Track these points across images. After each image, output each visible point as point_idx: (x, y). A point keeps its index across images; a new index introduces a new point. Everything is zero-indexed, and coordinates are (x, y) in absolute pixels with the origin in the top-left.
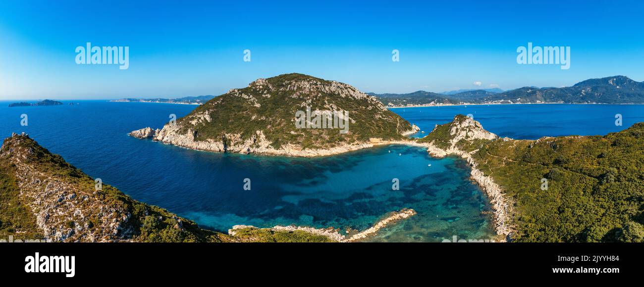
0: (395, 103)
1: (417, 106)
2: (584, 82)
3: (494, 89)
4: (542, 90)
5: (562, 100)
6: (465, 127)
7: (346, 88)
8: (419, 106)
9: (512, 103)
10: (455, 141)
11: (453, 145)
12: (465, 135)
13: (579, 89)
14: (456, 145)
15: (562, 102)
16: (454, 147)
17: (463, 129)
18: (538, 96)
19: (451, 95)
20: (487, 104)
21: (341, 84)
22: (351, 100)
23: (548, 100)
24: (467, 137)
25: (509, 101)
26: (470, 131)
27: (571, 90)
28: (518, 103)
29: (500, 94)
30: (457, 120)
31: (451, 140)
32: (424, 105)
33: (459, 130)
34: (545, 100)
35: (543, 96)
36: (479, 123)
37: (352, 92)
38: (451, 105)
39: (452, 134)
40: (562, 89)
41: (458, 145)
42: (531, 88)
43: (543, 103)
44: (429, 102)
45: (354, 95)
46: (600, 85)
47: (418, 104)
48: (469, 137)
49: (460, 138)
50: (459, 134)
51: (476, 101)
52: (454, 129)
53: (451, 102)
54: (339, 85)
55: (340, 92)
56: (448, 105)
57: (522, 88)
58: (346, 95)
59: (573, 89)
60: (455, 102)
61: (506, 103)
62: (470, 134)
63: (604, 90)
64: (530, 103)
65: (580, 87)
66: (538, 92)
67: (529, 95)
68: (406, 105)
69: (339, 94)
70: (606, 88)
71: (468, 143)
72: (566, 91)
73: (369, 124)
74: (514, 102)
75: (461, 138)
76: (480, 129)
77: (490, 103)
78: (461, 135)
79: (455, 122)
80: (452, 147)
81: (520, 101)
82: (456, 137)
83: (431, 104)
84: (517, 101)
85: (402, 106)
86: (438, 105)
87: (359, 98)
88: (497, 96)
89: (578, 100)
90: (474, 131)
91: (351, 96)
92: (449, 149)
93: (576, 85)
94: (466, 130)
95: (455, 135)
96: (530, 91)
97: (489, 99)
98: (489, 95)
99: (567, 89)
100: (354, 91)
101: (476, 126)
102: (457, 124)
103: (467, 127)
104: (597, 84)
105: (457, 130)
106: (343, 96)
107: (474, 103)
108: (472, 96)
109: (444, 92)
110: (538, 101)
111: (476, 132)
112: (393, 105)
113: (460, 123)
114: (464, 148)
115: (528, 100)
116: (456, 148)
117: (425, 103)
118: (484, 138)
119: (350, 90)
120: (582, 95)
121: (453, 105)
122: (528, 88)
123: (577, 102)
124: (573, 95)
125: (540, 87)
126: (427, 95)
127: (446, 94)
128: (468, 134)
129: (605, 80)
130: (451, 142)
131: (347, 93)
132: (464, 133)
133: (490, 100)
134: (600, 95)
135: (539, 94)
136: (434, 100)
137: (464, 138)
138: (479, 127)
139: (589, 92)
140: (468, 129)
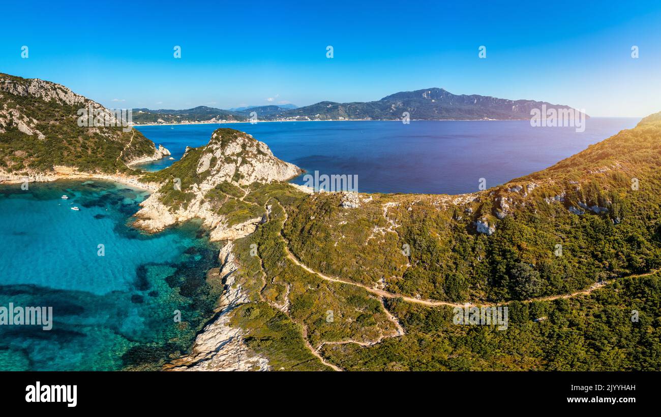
0: (167, 120)
1: (193, 123)
2: (393, 96)
3: (287, 105)
4: (344, 105)
5: (369, 117)
6: (233, 154)
7: (55, 89)
8: (197, 123)
9: (309, 120)
10: (206, 186)
11: (200, 196)
12: (232, 174)
13: (388, 104)
14: (206, 197)
15: (369, 119)
16: (202, 202)
17: (228, 160)
18: (340, 112)
19: (238, 112)
20: (280, 121)
21: (47, 83)
22: (58, 106)
23: (352, 117)
24: (238, 176)
25: (306, 117)
26: (244, 162)
27: (379, 105)
28: (316, 120)
29: (294, 110)
30: (217, 138)
31: (196, 185)
32: (202, 122)
33: (219, 162)
34: (349, 116)
35: (346, 112)
36: (266, 146)
37: (62, 95)
38: (235, 122)
39: (200, 170)
40: (368, 104)
41: (211, 196)
42: (332, 103)
43: (347, 119)
44: (210, 119)
45: (64, 99)
46: (412, 99)
47: (194, 121)
48: (243, 177)
49: (219, 179)
50: (218, 171)
51: (267, 118)
52: (206, 159)
53: (236, 118)
54: (44, 84)
55: (43, 94)
56: (232, 122)
57: (321, 103)
58: (52, 98)
59: (381, 103)
60: (241, 119)
61: (303, 119)
62: (244, 169)
63: (419, 104)
64: (331, 120)
65: (388, 102)
66: (340, 107)
67: (329, 110)
68: (179, 122)
69: (41, 97)
70: (420, 102)
71: (236, 193)
72: (373, 106)
73: (68, 141)
74: (311, 119)
75: (223, 179)
76: (267, 157)
77: (283, 120)
78: (221, 174)
79: (211, 143)
80: (195, 202)
81: (319, 117)
82: (209, 178)
83: (212, 121)
84: (316, 118)
85: (175, 123)
86: (220, 122)
87: (72, 102)
88: (291, 112)
89: (388, 116)
90: (253, 162)
91: (61, 100)
92: (186, 209)
93: (383, 99)
94: (236, 162)
95: (208, 173)
96: (330, 105)
97: (282, 115)
98: (281, 112)
99: (374, 104)
100: (66, 93)
101: (260, 152)
102: (215, 147)
103: (238, 155)
104: (409, 97)
105: (213, 161)
106: (47, 99)
107: (264, 120)
108: (263, 112)
109: (232, 109)
110: (340, 118)
111: (258, 166)
112: (163, 121)
113: (223, 146)
114: (225, 209)
115: (329, 117)
116: (207, 205)
117: (204, 120)
118: (276, 178)
119: (59, 91)
120: (393, 110)
121: (239, 122)
122: (328, 103)
123: (388, 118)
124: (382, 110)
125: (342, 103)
126: (208, 110)
127: (233, 111)
128: (241, 169)
129: (419, 93)
130: (195, 189)
131: (55, 95)
132: (230, 168)
133: (283, 117)
134: (414, 110)
135: (341, 110)
136: (215, 117)
137: (229, 180)
138: (265, 155)
139: (400, 107)
140: (240, 159)
